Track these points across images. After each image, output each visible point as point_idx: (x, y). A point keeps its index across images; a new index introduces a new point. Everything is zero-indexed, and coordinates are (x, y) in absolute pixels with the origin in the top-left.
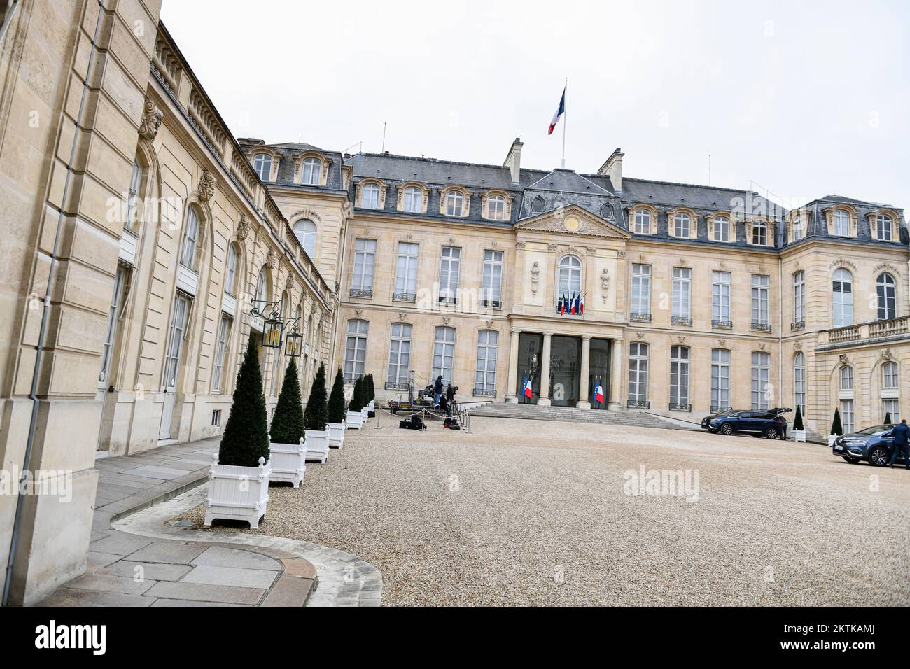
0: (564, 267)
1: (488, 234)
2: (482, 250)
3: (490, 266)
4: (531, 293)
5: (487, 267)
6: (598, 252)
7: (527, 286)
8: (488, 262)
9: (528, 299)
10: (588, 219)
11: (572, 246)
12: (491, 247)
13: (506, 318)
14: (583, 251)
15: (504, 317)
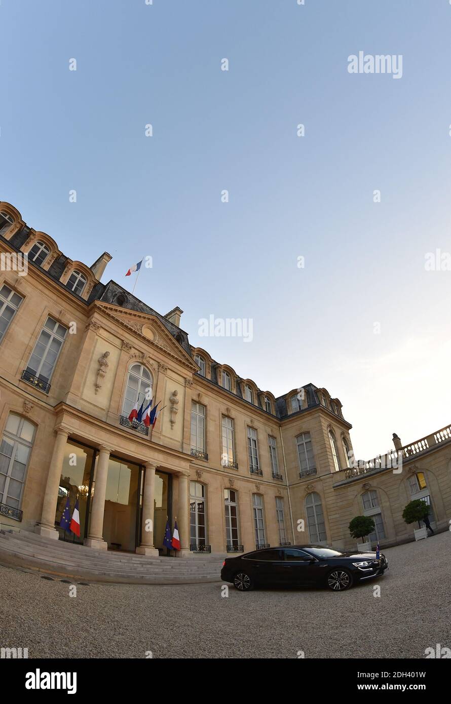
0: (134, 374)
1: (60, 301)
2: (46, 312)
3: (49, 336)
4: (93, 388)
5: (46, 335)
6: (169, 372)
7: (91, 378)
8: (48, 331)
9: (88, 393)
10: (165, 336)
11: (147, 355)
12: (57, 315)
13: (52, 408)
14: (155, 365)
15: (49, 407)
